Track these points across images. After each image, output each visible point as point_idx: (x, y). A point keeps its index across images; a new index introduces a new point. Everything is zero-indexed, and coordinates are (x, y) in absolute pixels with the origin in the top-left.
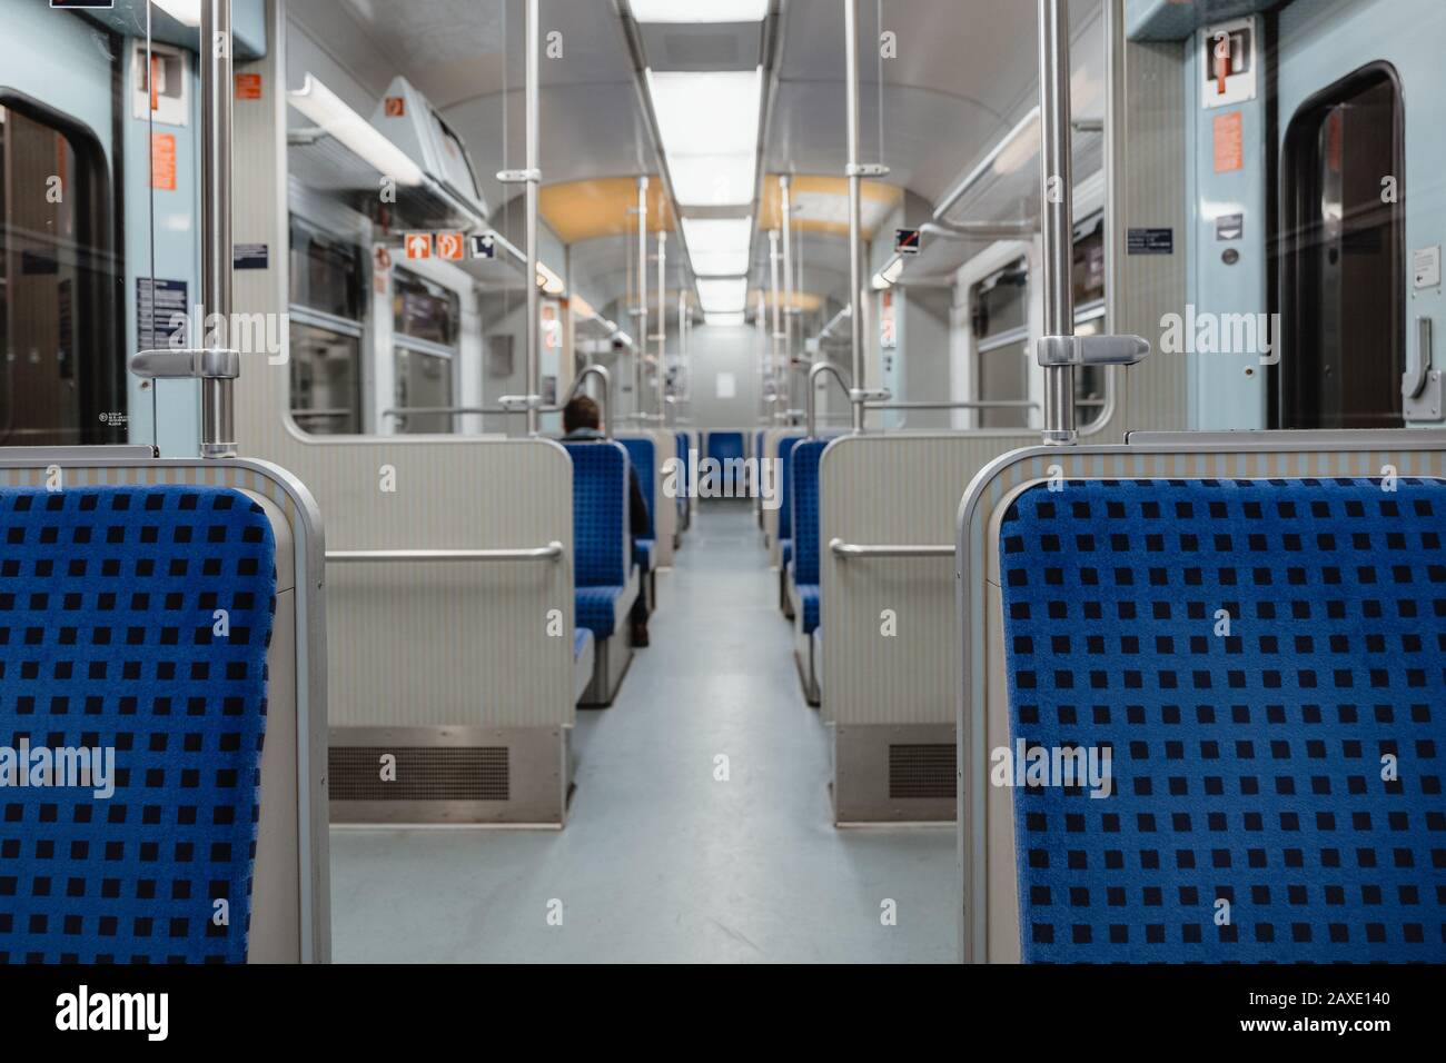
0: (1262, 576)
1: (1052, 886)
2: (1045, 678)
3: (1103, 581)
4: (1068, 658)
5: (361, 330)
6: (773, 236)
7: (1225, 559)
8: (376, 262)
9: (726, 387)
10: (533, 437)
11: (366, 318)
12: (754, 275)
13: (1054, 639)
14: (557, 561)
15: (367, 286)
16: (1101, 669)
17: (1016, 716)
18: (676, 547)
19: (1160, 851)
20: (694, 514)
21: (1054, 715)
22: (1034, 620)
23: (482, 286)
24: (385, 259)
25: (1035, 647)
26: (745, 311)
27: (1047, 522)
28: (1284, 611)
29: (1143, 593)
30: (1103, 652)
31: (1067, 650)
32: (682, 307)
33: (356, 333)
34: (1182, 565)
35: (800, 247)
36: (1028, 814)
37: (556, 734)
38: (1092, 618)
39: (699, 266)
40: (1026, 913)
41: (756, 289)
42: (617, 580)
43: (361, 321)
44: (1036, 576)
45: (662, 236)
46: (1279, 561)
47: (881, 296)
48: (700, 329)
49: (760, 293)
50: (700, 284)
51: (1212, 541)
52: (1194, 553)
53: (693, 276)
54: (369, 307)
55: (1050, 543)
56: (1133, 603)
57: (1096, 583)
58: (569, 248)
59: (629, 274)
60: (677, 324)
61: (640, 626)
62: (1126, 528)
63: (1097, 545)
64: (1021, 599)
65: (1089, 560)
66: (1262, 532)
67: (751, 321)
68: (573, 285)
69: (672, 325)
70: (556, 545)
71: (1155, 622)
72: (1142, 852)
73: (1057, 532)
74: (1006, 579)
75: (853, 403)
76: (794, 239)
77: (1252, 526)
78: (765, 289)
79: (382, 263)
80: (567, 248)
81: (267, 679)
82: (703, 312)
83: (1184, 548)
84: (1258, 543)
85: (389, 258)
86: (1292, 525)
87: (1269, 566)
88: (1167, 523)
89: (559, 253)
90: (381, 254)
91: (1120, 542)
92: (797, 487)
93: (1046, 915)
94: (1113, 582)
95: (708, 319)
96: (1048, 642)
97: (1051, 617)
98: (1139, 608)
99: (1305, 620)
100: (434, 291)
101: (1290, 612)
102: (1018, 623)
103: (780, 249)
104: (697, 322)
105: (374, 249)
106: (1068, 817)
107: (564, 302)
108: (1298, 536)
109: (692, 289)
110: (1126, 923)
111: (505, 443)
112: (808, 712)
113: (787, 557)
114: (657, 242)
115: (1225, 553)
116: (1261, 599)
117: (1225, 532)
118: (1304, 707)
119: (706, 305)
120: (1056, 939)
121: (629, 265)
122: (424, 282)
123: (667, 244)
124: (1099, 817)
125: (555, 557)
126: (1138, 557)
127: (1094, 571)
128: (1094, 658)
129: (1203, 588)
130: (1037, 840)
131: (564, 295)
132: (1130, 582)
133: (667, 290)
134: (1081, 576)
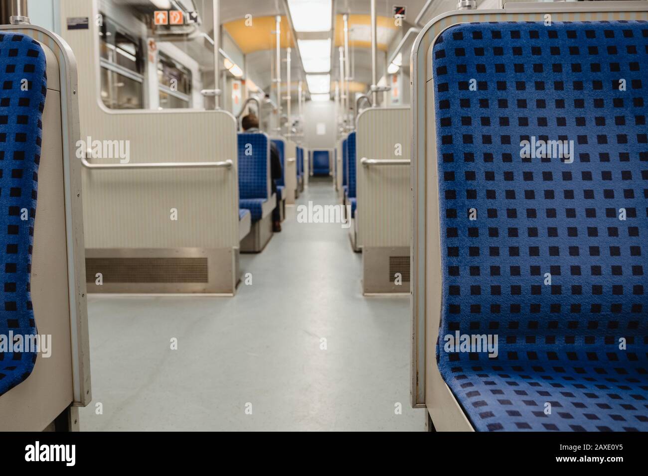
0: (576, 68)
1: (458, 228)
2: (456, 121)
3: (489, 71)
4: (469, 110)
5: (143, 79)
6: (341, 49)
7: (556, 59)
8: (149, 47)
9: (321, 130)
10: (217, 110)
11: (145, 74)
12: (333, 72)
13: (462, 100)
14: (229, 169)
15: (145, 58)
16: (486, 116)
17: (441, 142)
18: (296, 198)
19: (517, 209)
20: (306, 187)
21: (461, 139)
22: (451, 92)
23: (203, 68)
24: (153, 46)
25: (451, 105)
26: (330, 93)
27: (458, 42)
28: (588, 86)
29: (510, 77)
30: (488, 107)
31: (469, 106)
32: (300, 89)
33: (140, 80)
34: (532, 62)
35: (353, 54)
36: (446, 191)
37: (230, 252)
38: (482, 90)
39: (307, 67)
40: (444, 242)
41: (334, 81)
42: (264, 196)
43: (143, 75)
44: (452, 70)
45: (289, 50)
46: (586, 61)
47: (392, 77)
48: (309, 103)
49: (336, 83)
50: (308, 78)
51: (549, 50)
52: (539, 56)
53: (305, 73)
54: (146, 68)
55: (460, 52)
56: (505, 82)
57: (485, 72)
58: (246, 56)
59: (272, 72)
60: (297, 100)
61: (277, 223)
62: (502, 44)
63: (485, 53)
64: (443, 81)
65: (482, 60)
66: (576, 45)
67: (332, 99)
68: (247, 72)
69: (295, 101)
70: (229, 161)
71: (517, 92)
72: (508, 210)
73: (464, 47)
74: (436, 73)
75: (372, 92)
76: (350, 52)
77: (572, 42)
78: (338, 81)
79: (152, 47)
80: (244, 56)
81: (41, 128)
82: (310, 94)
83: (534, 53)
84: (574, 51)
85: (155, 46)
86: (594, 42)
87: (580, 62)
88: (525, 41)
89: (241, 59)
90: (151, 44)
91: (499, 51)
92: (349, 153)
93: (455, 242)
94: (494, 71)
95: (313, 97)
96: (458, 102)
97: (459, 89)
98: (508, 84)
99: (600, 91)
100: (179, 67)
101: (591, 86)
102: (441, 94)
103: (344, 56)
104: (308, 99)
105: (148, 41)
106: (468, 191)
107: (243, 81)
108: (597, 47)
109: (304, 81)
110: (499, 246)
111: (205, 113)
112: (354, 256)
113: (345, 191)
114: (286, 53)
115: (556, 56)
116: (576, 79)
117: (556, 45)
118: (598, 136)
119: (311, 90)
120: (460, 254)
121: (272, 68)
122: (174, 62)
123: (291, 54)
124: (485, 191)
125: (228, 166)
126: (508, 58)
127: (484, 66)
128: (483, 110)
129: (544, 74)
130: (451, 203)
131: (243, 78)
132: (504, 71)
133: (292, 82)
134: (477, 68)
